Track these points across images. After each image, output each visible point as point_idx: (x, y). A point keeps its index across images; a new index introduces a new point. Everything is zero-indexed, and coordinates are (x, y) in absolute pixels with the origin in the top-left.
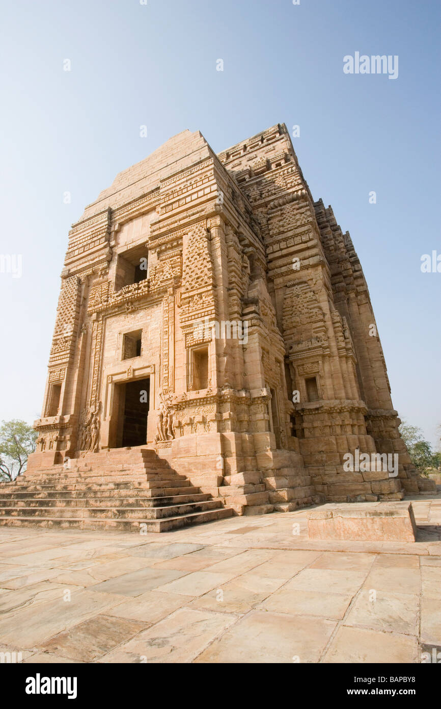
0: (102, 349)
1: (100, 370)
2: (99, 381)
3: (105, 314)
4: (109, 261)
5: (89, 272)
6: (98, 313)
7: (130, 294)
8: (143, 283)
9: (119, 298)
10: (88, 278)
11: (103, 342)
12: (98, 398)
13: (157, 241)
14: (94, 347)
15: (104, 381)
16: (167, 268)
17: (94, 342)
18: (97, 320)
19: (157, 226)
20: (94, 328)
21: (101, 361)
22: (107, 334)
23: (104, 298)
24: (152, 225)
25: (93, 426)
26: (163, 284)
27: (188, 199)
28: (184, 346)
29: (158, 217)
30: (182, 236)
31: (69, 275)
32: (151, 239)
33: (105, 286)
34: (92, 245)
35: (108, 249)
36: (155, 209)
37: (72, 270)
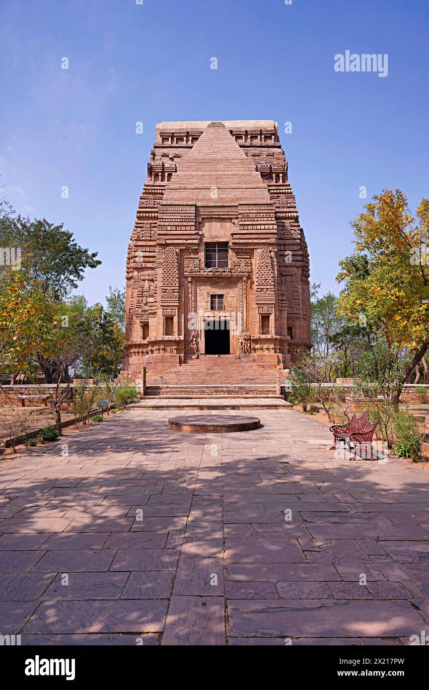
0: (196, 301)
3: (197, 279)
4: (199, 245)
5: (184, 247)
6: (193, 278)
7: (217, 273)
8: (226, 269)
9: (211, 273)
10: (181, 250)
11: (196, 296)
13: (237, 246)
14: (190, 297)
16: (243, 265)
17: (190, 294)
18: (191, 282)
19: (237, 237)
20: (189, 286)
21: (195, 307)
22: (198, 292)
23: (197, 269)
24: (232, 234)
25: (194, 343)
26: (241, 274)
27: (259, 227)
28: (257, 312)
29: (237, 230)
30: (253, 249)
31: (167, 245)
32: (233, 243)
33: (197, 262)
34: (183, 228)
35: (199, 237)
36: (231, 219)
37: (168, 242)
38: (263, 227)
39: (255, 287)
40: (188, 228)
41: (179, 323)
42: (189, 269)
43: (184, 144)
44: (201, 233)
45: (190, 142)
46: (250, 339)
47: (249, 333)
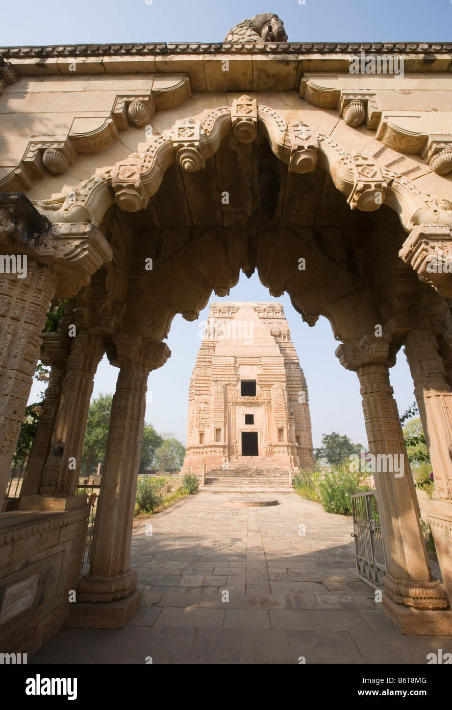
0: (235, 418)
1: (235, 426)
2: (235, 430)
3: (236, 404)
4: (237, 381)
5: (227, 383)
6: (233, 403)
7: (249, 400)
8: (255, 397)
9: (245, 400)
10: (226, 385)
11: (235, 415)
12: (235, 437)
13: (261, 383)
14: (231, 416)
15: (237, 431)
16: (265, 395)
17: (231, 414)
18: (232, 406)
19: (261, 376)
20: (231, 408)
21: (235, 422)
22: (237, 412)
23: (236, 397)
24: (258, 375)
25: (234, 447)
26: (264, 400)
27: (274, 371)
28: (275, 427)
29: (261, 372)
30: (271, 385)
31: (217, 381)
32: (259, 381)
33: (236, 392)
34: (227, 371)
35: (237, 376)
36: (257, 365)
37: (218, 379)
38: (277, 371)
39: (273, 408)
40: (230, 371)
41: (225, 433)
42: (232, 397)
43: (226, 315)
44: (238, 374)
45: (230, 315)
46: (271, 445)
47: (270, 441)
